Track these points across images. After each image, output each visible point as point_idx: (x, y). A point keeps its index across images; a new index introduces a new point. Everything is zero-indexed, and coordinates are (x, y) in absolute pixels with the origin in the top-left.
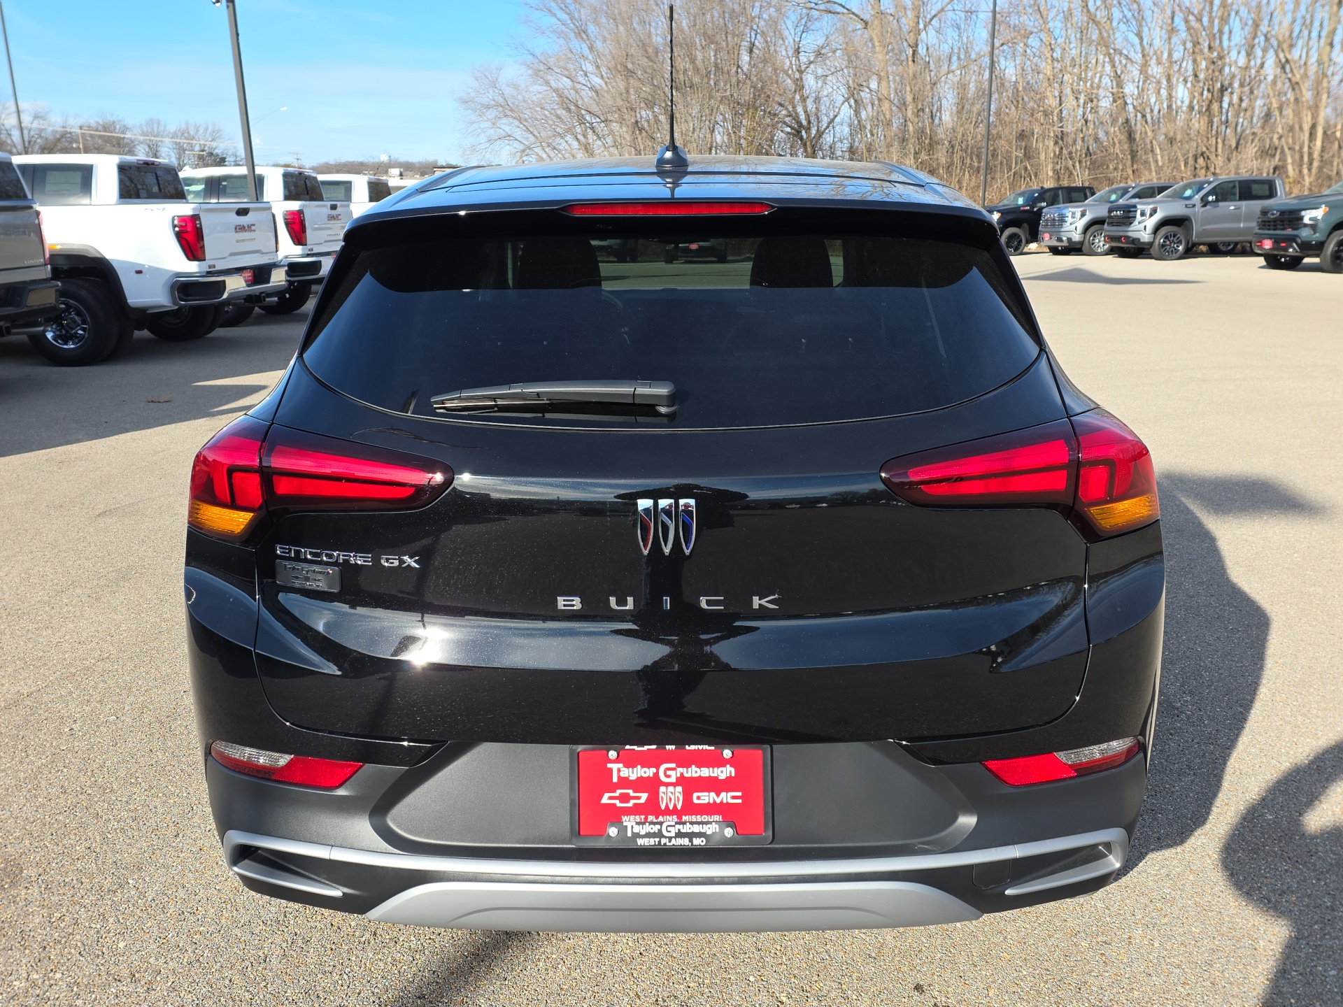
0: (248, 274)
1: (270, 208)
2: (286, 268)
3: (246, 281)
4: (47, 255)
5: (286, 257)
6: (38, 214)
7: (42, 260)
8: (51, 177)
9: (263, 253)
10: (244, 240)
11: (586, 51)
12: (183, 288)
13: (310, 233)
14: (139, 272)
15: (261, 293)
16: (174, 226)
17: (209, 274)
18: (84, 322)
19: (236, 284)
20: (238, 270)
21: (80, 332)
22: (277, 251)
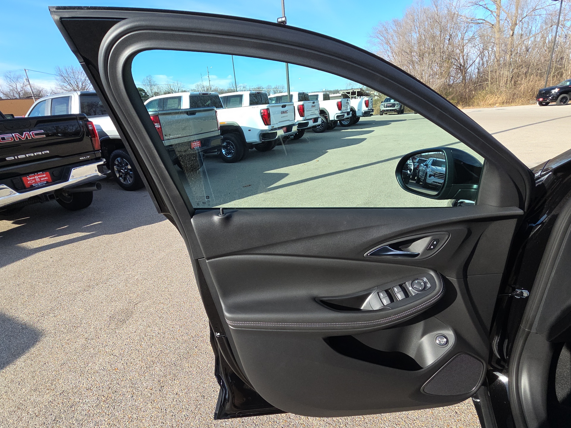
0: (285, 129)
1: (293, 104)
2: (297, 125)
3: (284, 131)
4: (219, 126)
5: (298, 121)
6: (216, 112)
7: (217, 129)
8: (232, 100)
9: (290, 121)
10: (284, 117)
11: (389, 49)
12: (264, 135)
13: (306, 113)
14: (250, 130)
15: (289, 135)
16: (261, 113)
17: (272, 130)
18: (233, 148)
19: (280, 133)
20: (282, 128)
21: (233, 151)
22: (295, 120)
